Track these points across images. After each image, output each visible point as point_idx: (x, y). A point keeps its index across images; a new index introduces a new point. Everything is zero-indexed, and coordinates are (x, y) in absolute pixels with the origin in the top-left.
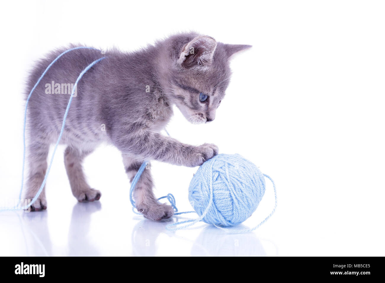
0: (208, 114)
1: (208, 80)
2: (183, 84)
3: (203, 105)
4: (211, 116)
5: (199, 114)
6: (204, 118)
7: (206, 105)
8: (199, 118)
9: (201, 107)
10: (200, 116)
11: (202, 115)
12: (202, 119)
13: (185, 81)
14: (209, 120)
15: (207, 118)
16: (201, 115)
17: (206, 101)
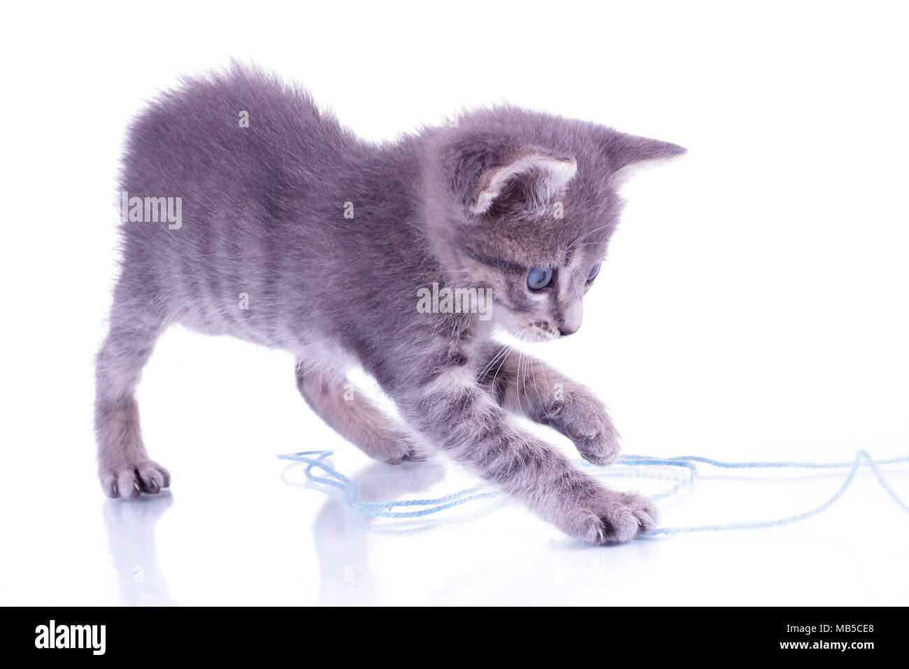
0: (559, 317)
1: (548, 235)
2: (484, 254)
3: (542, 299)
4: (569, 323)
5: (538, 324)
6: (550, 331)
7: (551, 295)
8: (539, 334)
9: (538, 303)
10: (540, 330)
11: (546, 323)
12: (547, 334)
13: (488, 247)
14: (564, 333)
15: (559, 329)
16: (542, 325)
17: (550, 284)
